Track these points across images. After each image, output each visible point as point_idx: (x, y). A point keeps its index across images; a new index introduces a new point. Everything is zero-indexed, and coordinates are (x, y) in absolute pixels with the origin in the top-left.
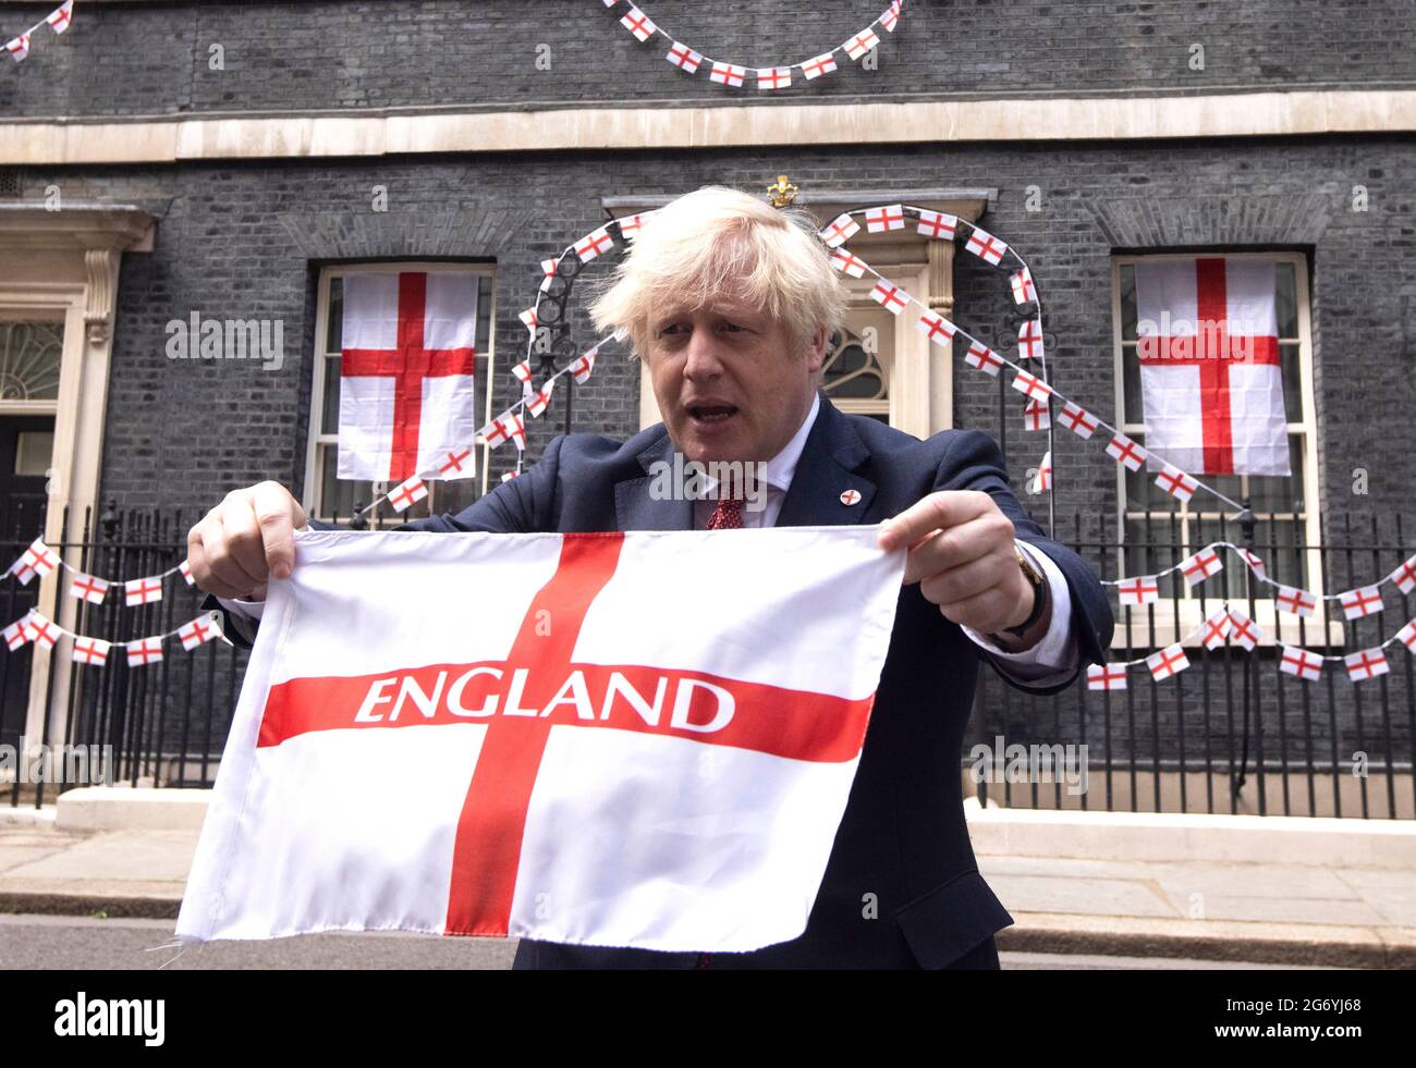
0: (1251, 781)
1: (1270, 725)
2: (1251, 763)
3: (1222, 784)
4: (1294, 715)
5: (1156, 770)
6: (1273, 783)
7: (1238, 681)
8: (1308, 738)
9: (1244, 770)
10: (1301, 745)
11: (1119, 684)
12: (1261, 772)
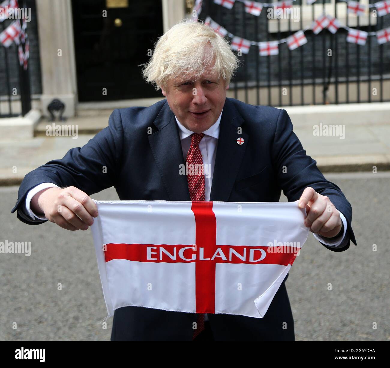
0: (332, 88)
1: (341, 62)
2: (333, 80)
3: (319, 90)
4: (352, 57)
5: (290, 86)
6: (342, 88)
7: (328, 43)
8: (358, 67)
9: (329, 83)
10: (354, 70)
11: (274, 52)
12: (337, 83)
